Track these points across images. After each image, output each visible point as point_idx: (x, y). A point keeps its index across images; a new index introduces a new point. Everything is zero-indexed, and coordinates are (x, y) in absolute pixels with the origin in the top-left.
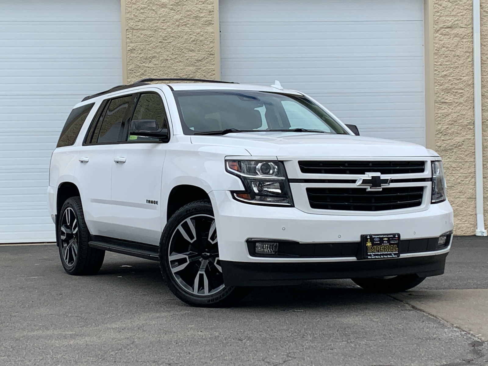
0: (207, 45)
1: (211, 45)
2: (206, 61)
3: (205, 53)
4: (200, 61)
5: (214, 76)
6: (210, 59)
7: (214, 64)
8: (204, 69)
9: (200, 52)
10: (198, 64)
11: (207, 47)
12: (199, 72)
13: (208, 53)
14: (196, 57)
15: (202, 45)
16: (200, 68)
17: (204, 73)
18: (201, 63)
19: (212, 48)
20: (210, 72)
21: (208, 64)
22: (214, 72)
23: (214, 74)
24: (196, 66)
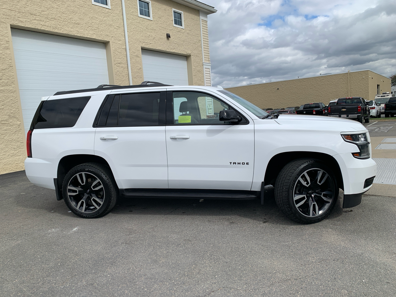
0: (8, 61)
1: (10, 61)
2: (8, 70)
3: (7, 65)
4: (4, 70)
5: (14, 79)
6: (10, 69)
7: (13, 72)
8: (7, 75)
9: (4, 65)
10: (3, 71)
11: (7, 62)
12: (5, 77)
13: (9, 65)
14: (2, 68)
15: (5, 61)
16: (5, 74)
17: (8, 77)
18: (4, 71)
19: (11, 63)
20: (11, 77)
21: (9, 72)
22: (14, 77)
23: (14, 78)
24: (2, 73)
